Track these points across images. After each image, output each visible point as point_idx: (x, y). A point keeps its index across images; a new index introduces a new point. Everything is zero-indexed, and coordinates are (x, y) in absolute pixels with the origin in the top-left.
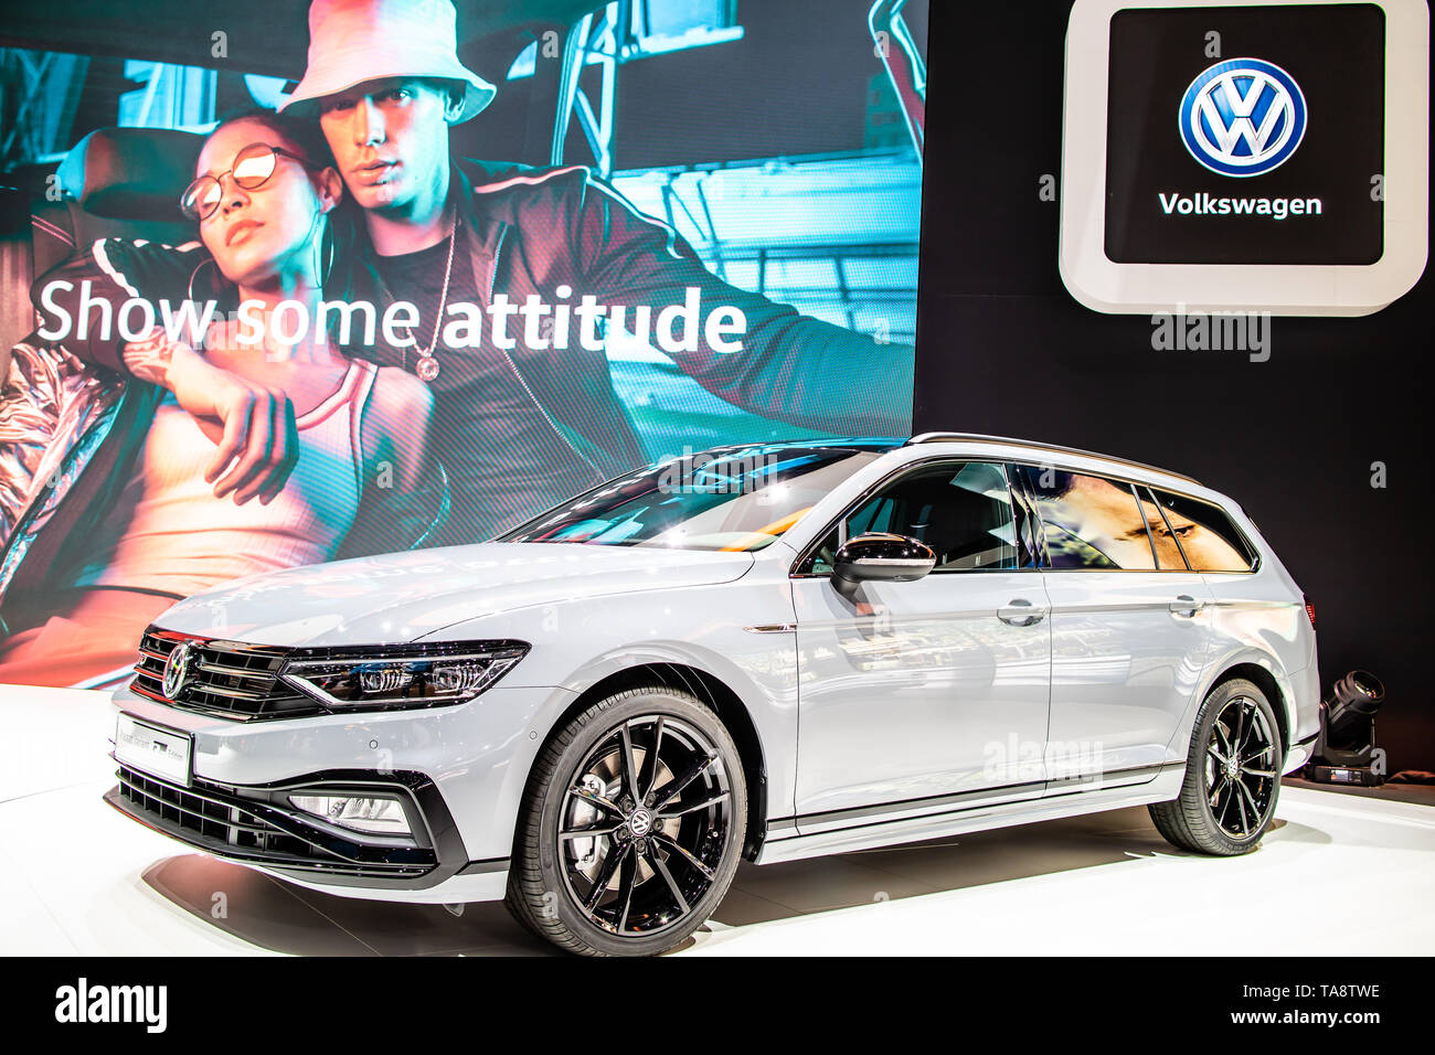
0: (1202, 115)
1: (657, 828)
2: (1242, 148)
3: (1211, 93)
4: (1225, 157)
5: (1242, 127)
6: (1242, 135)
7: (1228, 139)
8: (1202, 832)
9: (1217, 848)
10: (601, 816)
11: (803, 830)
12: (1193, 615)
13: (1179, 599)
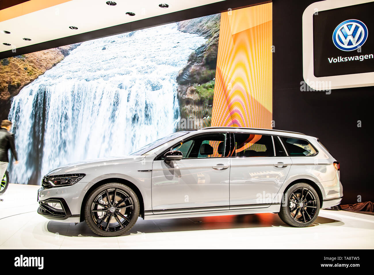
0: (339, 36)
1: (117, 211)
2: (350, 43)
3: (341, 30)
4: (346, 46)
5: (350, 38)
6: (350, 40)
7: (346, 41)
8: (288, 221)
9: (294, 225)
10: (104, 208)
11: (155, 213)
12: (284, 167)
13: (278, 163)
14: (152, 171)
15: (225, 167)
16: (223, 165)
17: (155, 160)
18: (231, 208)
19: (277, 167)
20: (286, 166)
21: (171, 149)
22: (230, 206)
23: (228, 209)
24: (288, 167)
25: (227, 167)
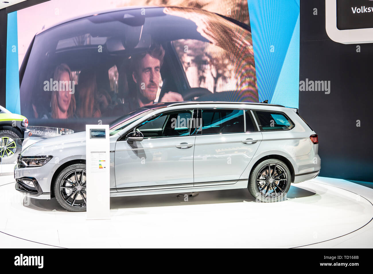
10: (71, 185)
11: (119, 191)
12: (253, 143)
13: (247, 139)
14: (114, 151)
15: (189, 146)
16: (187, 144)
17: (118, 140)
18: (195, 185)
19: (245, 143)
20: (256, 142)
21: (135, 129)
22: (194, 183)
23: (193, 186)
24: (258, 143)
25: (191, 146)
